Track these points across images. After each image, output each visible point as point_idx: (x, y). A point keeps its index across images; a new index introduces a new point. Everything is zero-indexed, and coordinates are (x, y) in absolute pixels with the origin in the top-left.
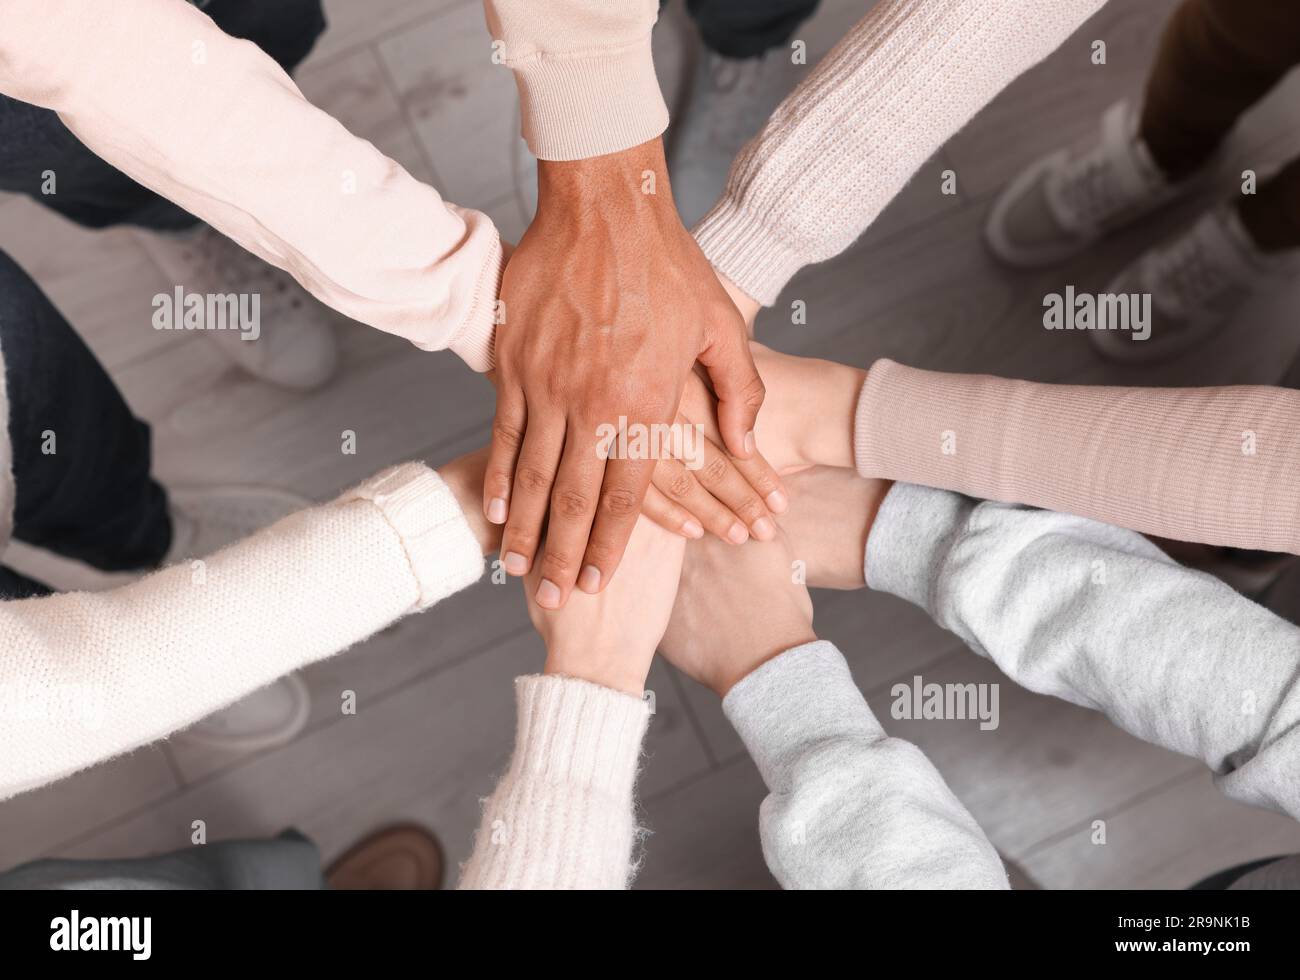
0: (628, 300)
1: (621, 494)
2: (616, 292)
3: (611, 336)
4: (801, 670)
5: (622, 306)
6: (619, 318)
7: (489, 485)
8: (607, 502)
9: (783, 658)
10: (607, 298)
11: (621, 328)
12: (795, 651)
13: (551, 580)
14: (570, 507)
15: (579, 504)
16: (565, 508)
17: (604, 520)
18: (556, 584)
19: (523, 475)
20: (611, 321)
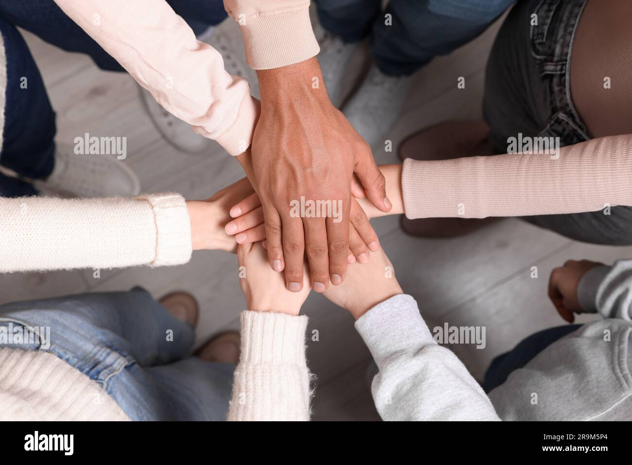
0: (316, 153)
1: (337, 243)
2: (310, 150)
3: (312, 173)
4: (385, 315)
5: (314, 155)
6: (313, 163)
7: (271, 254)
8: (332, 248)
9: (376, 309)
10: (306, 154)
11: (316, 167)
12: (381, 304)
13: (319, 282)
14: (317, 253)
15: (320, 250)
16: (314, 254)
17: (333, 255)
18: (322, 282)
19: (287, 246)
20: (311, 165)
